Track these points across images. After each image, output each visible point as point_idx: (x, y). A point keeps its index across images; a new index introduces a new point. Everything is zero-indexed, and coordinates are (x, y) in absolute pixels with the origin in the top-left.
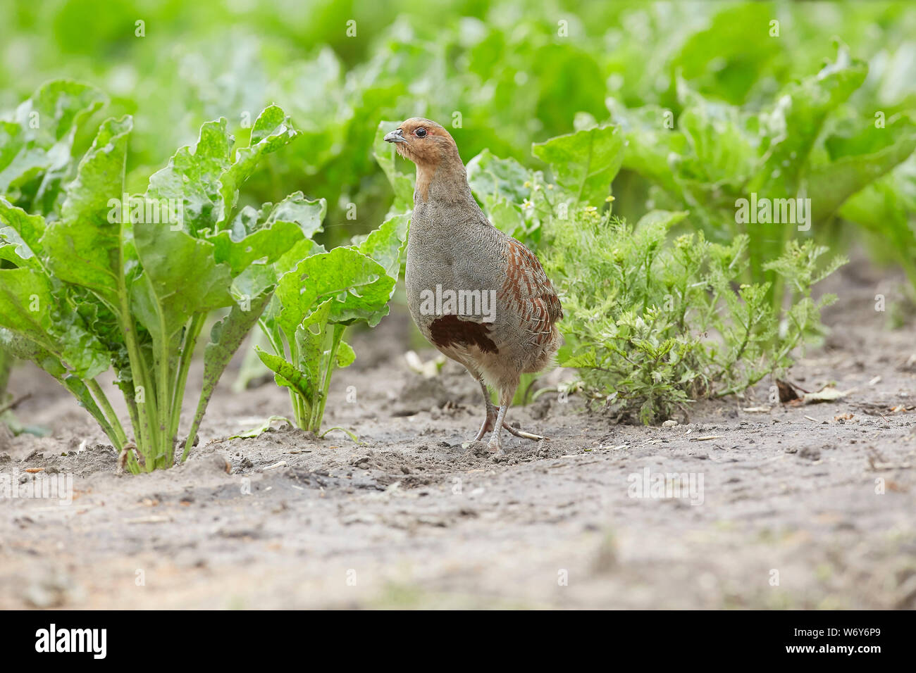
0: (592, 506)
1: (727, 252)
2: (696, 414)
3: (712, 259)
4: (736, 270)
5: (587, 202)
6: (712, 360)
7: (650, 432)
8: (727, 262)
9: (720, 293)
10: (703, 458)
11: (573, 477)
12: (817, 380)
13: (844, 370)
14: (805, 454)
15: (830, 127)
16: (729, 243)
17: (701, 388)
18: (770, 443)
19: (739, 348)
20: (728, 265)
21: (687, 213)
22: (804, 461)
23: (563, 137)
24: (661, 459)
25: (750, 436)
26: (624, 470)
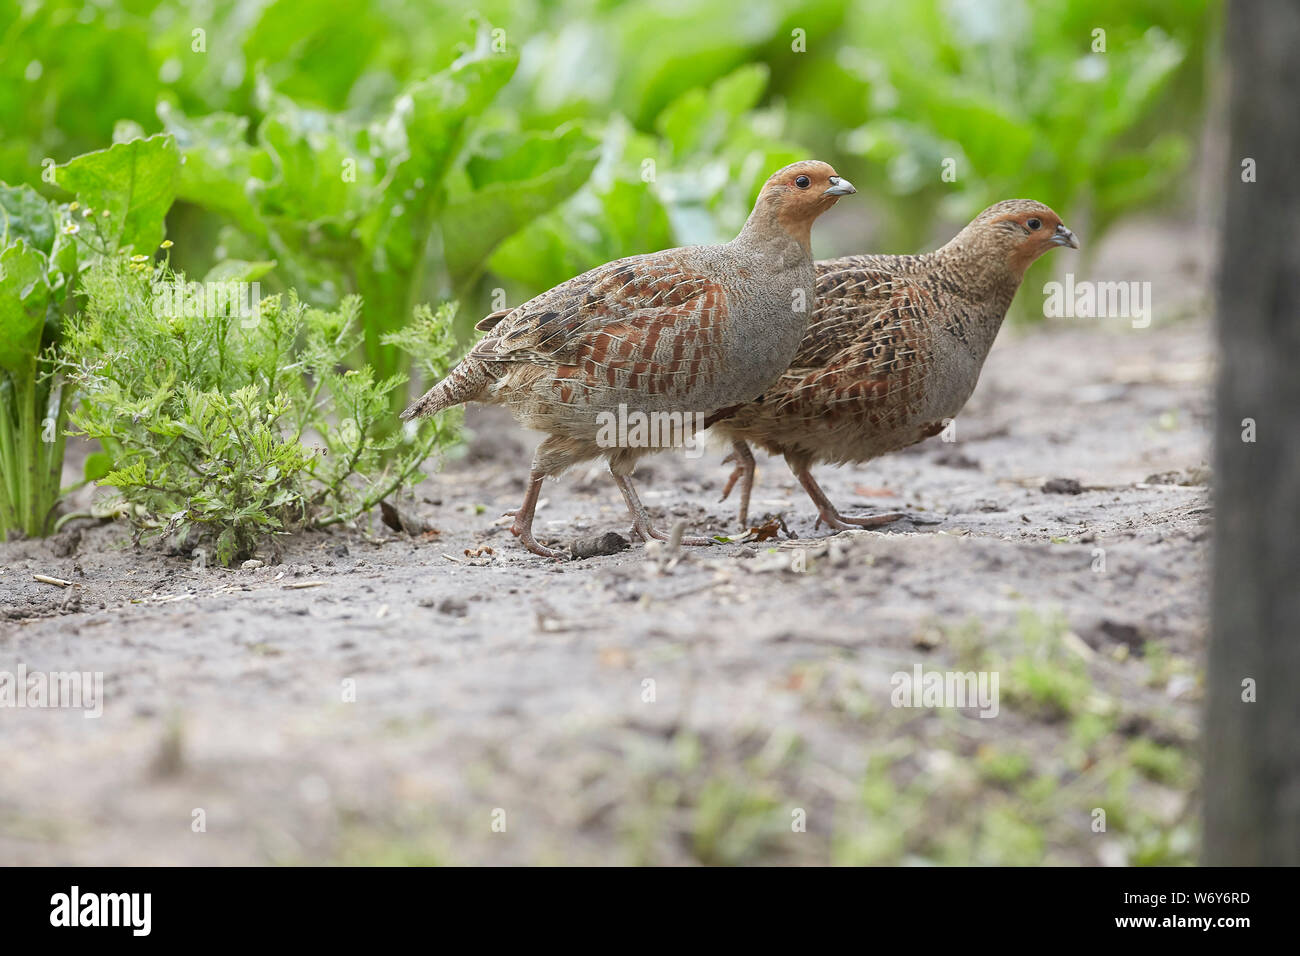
0: (144, 681)
1: (333, 320)
2: (290, 551)
3: (312, 331)
4: (344, 346)
5: (131, 247)
6: (311, 474)
7: (225, 576)
8: (333, 335)
9: (323, 379)
10: (301, 613)
11: (116, 640)
12: (460, 504)
13: (496, 488)
14: (447, 608)
15: (472, 146)
16: (333, 309)
17: (296, 514)
18: (396, 592)
19: (351, 457)
20: (333, 339)
21: (272, 264)
22: (446, 618)
23: (93, 154)
24: (242, 614)
25: (368, 582)
26: (189, 630)
